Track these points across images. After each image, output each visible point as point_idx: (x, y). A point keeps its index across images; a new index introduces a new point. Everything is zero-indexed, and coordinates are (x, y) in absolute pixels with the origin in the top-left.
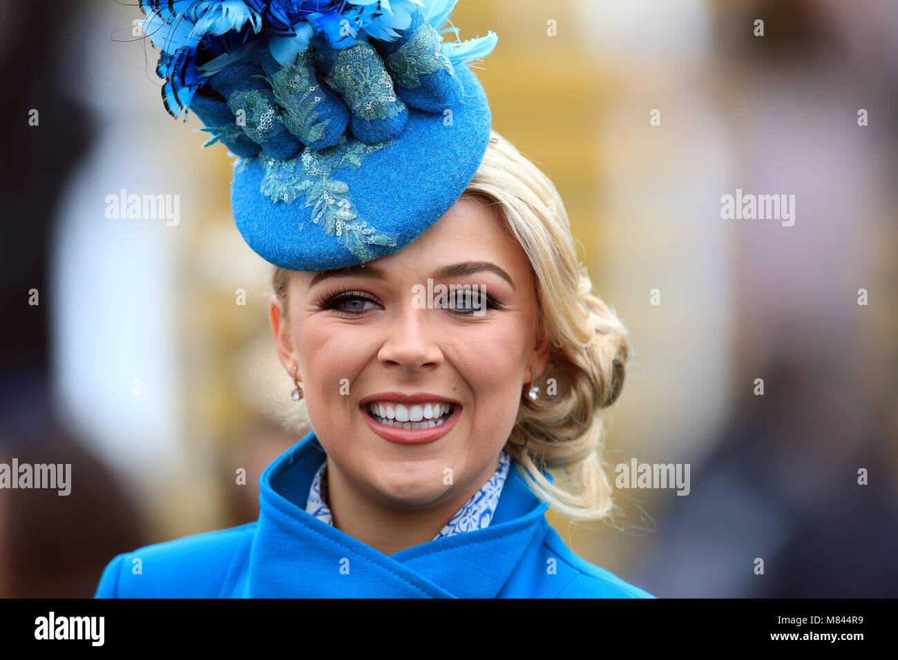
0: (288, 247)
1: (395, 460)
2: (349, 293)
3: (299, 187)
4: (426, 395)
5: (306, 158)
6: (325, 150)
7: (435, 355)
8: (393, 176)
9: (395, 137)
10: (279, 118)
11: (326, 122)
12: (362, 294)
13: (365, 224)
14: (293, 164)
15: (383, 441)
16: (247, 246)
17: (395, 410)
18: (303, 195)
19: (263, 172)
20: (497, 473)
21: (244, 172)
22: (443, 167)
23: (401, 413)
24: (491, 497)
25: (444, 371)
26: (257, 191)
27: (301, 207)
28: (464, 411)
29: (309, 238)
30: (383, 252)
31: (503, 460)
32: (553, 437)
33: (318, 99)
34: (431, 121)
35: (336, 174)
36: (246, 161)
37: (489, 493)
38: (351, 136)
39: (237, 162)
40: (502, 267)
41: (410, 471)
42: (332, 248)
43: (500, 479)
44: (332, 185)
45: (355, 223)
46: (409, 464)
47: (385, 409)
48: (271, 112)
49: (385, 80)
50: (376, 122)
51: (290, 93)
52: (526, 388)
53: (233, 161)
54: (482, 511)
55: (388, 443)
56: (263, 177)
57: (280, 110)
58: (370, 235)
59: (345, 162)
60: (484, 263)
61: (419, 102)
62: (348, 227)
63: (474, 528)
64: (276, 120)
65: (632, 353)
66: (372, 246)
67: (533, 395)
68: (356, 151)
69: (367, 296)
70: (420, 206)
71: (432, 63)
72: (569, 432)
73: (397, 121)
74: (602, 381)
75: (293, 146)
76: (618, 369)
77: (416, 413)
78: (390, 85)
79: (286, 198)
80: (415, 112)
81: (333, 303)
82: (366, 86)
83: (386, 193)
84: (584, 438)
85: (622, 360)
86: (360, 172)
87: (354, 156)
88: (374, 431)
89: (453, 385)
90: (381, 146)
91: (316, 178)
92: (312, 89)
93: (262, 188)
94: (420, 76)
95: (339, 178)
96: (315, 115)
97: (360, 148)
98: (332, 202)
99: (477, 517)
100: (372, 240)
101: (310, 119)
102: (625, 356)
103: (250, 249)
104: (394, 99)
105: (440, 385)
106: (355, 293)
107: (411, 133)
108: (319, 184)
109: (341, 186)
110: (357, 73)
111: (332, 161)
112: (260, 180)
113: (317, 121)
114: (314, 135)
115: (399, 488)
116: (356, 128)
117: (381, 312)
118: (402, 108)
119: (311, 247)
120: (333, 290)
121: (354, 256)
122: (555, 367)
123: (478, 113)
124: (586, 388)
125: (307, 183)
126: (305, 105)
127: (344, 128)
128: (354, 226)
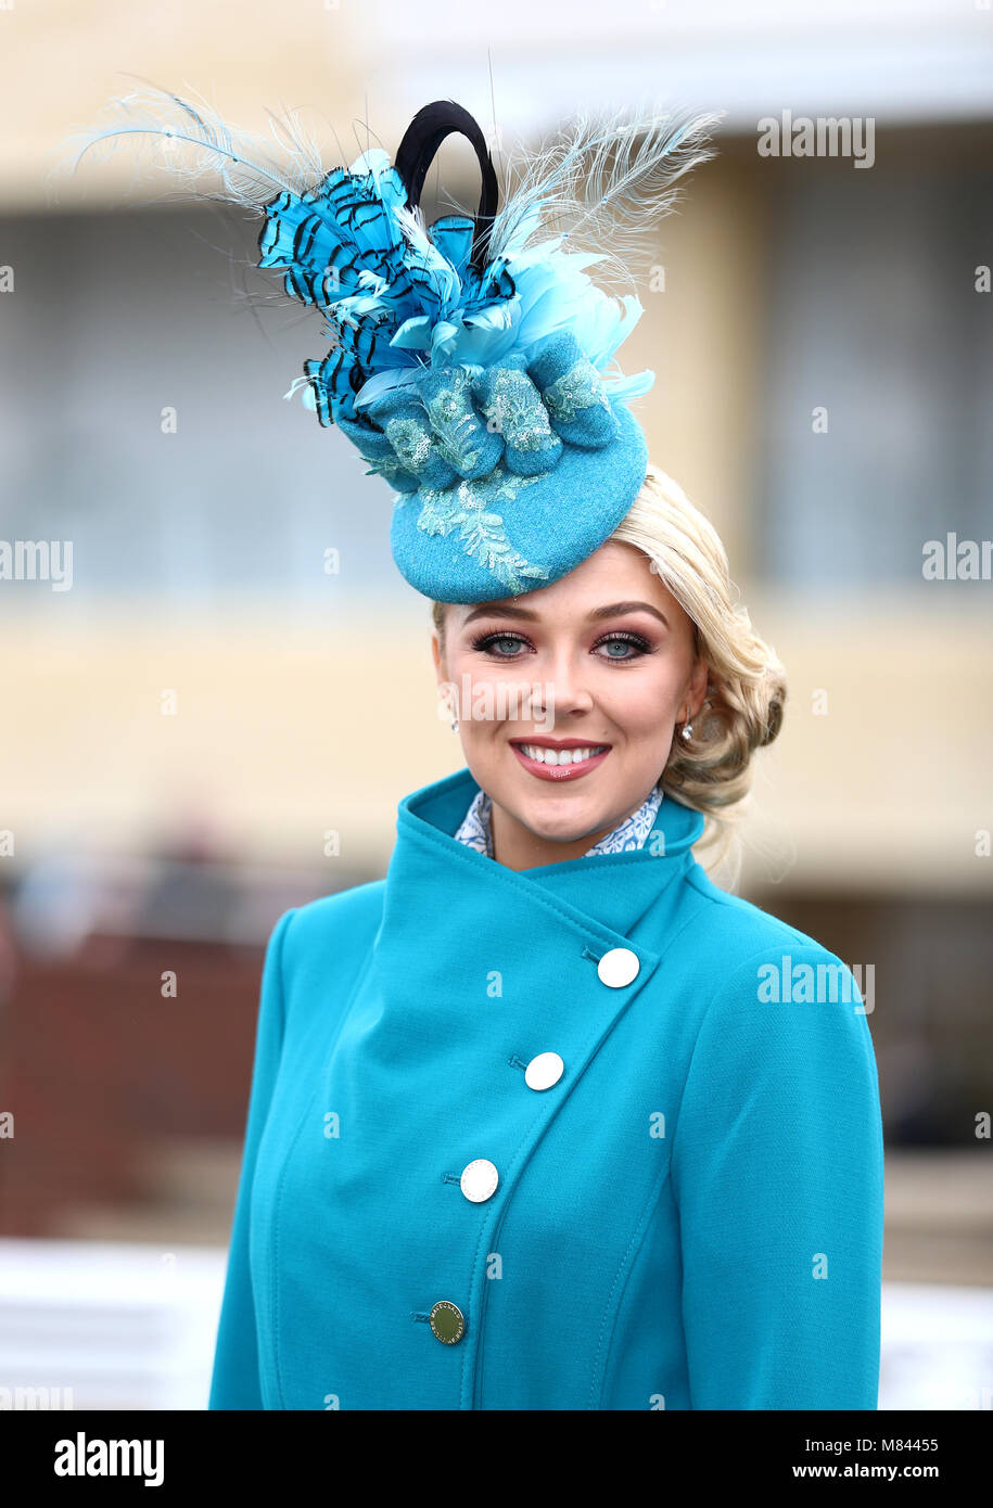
0: (442, 579)
1: (543, 797)
2: (501, 635)
3: (455, 520)
4: (575, 740)
5: (463, 491)
6: (480, 481)
7: (584, 702)
8: (547, 509)
9: (548, 469)
10: (436, 447)
11: (480, 451)
12: (514, 635)
13: (518, 556)
14: (449, 496)
15: (533, 778)
16: (403, 579)
17: (544, 753)
18: (459, 527)
19: (420, 506)
20: (647, 804)
21: (404, 507)
22: (597, 501)
23: (550, 757)
24: (639, 825)
25: (595, 717)
26: (414, 525)
27: (456, 540)
28: (614, 750)
29: (463, 570)
30: (536, 587)
31: (655, 792)
32: (709, 777)
33: (472, 427)
34: (587, 456)
35: (491, 507)
36: (406, 496)
37: (637, 822)
38: (505, 466)
39: (398, 498)
40: (656, 607)
41: (557, 808)
42: (485, 580)
43: (650, 810)
44: (487, 518)
45: (508, 556)
46: (556, 801)
47: (535, 752)
48: (428, 441)
49: (541, 412)
50: (530, 452)
51: (446, 420)
52: (678, 728)
53: (393, 497)
54: (627, 838)
55: (537, 780)
56: (421, 510)
57: (437, 439)
58: (521, 568)
59: (500, 495)
60: (638, 603)
61: (575, 436)
62: (501, 559)
63: (619, 850)
64: (432, 450)
65: (790, 694)
66: (524, 579)
67: (686, 735)
68: (511, 485)
69: (519, 637)
70: (572, 540)
71: (586, 397)
72: (725, 773)
73: (551, 454)
74: (758, 723)
75: (447, 477)
76: (776, 712)
77: (565, 757)
78: (545, 417)
79: (443, 533)
80: (569, 446)
81: (485, 644)
82: (521, 417)
83: (539, 526)
84: (741, 777)
85: (779, 700)
86: (515, 505)
87: (510, 489)
88: (524, 766)
89: (603, 730)
90: (535, 480)
91: (472, 511)
92: (468, 417)
93: (419, 521)
94: (576, 410)
95: (493, 511)
96: (469, 443)
97: (515, 481)
98: (486, 534)
99: (621, 843)
100: (525, 572)
101: (465, 447)
102: (783, 697)
103: (405, 581)
104: (549, 432)
105: (590, 732)
106: (507, 635)
107: (566, 468)
108: (474, 517)
109: (494, 519)
110: (512, 403)
111: (487, 493)
112: (417, 514)
113: (471, 449)
114: (467, 464)
115: (546, 826)
116: (510, 459)
117: (533, 656)
118: (557, 441)
119: (462, 578)
120: (487, 629)
121: (506, 589)
122: (713, 708)
123: (634, 450)
124: (741, 729)
125: (462, 516)
126: (459, 432)
127: (498, 458)
128: (506, 559)
